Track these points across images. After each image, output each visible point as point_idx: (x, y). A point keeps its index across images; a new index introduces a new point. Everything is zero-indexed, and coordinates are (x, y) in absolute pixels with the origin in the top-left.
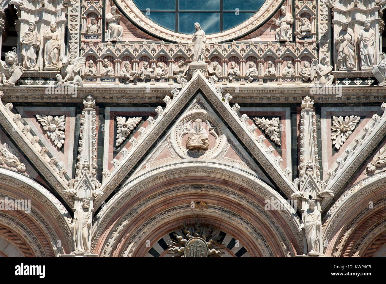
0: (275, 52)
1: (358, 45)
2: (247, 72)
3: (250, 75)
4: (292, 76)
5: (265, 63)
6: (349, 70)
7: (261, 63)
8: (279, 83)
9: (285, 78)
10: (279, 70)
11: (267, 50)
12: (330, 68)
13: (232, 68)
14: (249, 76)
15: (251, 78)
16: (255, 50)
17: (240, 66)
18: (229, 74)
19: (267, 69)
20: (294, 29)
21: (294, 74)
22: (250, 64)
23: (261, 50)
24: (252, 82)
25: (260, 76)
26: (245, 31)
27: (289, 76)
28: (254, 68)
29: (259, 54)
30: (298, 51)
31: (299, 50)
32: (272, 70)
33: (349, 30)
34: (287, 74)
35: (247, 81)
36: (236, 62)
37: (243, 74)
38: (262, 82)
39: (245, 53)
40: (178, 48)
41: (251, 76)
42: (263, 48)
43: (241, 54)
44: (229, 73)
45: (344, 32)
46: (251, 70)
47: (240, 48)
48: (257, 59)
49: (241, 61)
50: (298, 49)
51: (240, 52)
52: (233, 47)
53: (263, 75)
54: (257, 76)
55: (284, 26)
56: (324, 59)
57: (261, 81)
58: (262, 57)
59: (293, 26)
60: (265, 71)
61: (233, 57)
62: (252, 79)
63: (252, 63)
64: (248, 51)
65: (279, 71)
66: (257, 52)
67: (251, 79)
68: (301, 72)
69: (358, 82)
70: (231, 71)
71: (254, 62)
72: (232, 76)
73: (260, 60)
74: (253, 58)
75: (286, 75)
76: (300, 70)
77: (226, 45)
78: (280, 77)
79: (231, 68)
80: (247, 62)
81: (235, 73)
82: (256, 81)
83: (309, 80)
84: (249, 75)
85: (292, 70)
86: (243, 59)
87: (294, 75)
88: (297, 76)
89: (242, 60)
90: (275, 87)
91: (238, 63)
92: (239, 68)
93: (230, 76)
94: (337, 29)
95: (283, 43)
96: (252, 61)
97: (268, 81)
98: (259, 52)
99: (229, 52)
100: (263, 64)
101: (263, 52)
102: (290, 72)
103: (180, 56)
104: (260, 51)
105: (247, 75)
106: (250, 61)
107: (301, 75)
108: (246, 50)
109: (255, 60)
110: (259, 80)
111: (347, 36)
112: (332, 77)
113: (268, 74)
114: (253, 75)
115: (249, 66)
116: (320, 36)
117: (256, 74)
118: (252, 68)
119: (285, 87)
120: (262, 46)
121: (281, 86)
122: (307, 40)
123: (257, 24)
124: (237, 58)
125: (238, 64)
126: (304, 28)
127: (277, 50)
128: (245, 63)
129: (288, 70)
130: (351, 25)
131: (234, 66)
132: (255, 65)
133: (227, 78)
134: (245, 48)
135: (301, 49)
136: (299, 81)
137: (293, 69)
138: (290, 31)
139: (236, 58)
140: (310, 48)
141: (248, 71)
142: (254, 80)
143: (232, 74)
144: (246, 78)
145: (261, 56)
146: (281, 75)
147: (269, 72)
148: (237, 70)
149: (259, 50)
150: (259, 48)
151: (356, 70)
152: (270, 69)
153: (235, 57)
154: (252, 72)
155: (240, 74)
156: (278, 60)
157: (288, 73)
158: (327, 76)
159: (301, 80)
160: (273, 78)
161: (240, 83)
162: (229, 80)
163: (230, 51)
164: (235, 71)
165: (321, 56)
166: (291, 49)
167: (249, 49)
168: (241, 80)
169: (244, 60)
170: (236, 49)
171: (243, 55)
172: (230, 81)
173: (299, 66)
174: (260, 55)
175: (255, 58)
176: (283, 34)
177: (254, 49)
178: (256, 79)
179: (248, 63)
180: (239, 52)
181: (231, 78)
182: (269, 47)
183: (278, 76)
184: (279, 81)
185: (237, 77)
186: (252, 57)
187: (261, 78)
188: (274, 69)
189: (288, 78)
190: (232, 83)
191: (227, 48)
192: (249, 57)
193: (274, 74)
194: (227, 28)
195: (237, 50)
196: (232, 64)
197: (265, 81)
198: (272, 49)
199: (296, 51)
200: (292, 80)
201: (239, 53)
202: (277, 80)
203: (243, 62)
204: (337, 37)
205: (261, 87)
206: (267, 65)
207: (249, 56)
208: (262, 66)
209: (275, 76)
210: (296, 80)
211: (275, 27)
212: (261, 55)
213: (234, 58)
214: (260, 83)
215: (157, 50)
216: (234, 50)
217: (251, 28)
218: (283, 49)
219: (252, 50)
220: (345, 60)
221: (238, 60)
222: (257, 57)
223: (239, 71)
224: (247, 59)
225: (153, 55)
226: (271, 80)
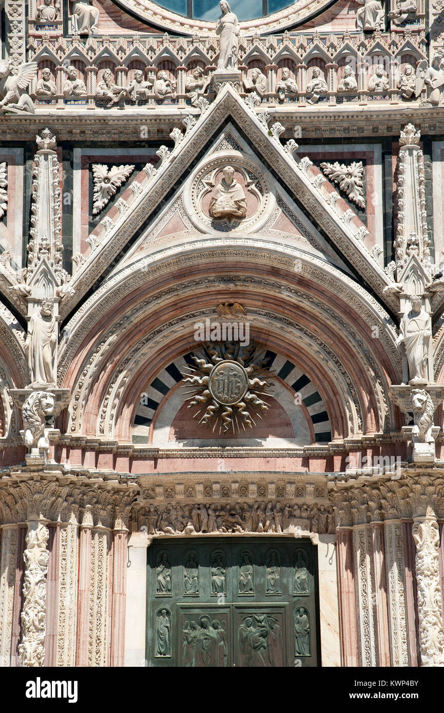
0: (356, 50)
2: (309, 85)
3: (315, 90)
4: (383, 90)
5: (339, 68)
7: (332, 69)
8: (362, 102)
9: (372, 94)
10: (363, 80)
11: (343, 46)
13: (284, 79)
14: (313, 93)
15: (315, 95)
16: (322, 47)
17: (296, 76)
18: (279, 90)
19: (343, 80)
20: (388, 9)
21: (388, 86)
22: (314, 72)
23: (332, 46)
24: (317, 102)
25: (330, 91)
26: (306, 14)
27: (380, 90)
28: (321, 78)
29: (329, 54)
30: (395, 48)
31: (397, 45)
32: (351, 81)
34: (377, 88)
35: (310, 101)
36: (290, 69)
37: (302, 88)
38: (334, 103)
39: (305, 51)
40: (193, 46)
41: (316, 93)
42: (336, 44)
43: (299, 55)
44: (279, 88)
46: (316, 81)
47: (298, 45)
48: (325, 63)
49: (299, 67)
50: (394, 43)
51: (298, 51)
52: (286, 43)
53: (335, 91)
54: (326, 92)
55: (372, 3)
56: (437, 59)
57: (333, 100)
58: (335, 59)
59: (386, 2)
60: (339, 83)
61: (285, 59)
62: (318, 96)
63: (317, 69)
64: (311, 48)
65: (363, 82)
66: (325, 50)
67: (315, 98)
68: (400, 83)
70: (283, 85)
71: (321, 68)
72: (283, 93)
73: (330, 64)
74: (319, 60)
75: (374, 90)
76: (397, 79)
77: (273, 40)
78: (364, 93)
79: (282, 79)
80: (308, 68)
81: (289, 87)
82: (325, 100)
84: (313, 89)
85: (384, 79)
86: (301, 63)
87: (388, 89)
88: (392, 89)
89: (300, 65)
90: (356, 110)
91: (294, 70)
92: (296, 79)
93: (280, 94)
96: (317, 66)
97: (344, 100)
98: (328, 51)
99: (278, 51)
100: (336, 71)
101: (336, 51)
102: (381, 84)
103: (195, 59)
104: (330, 48)
105: (310, 90)
106: (313, 65)
107: (399, 88)
108: (308, 47)
109: (323, 63)
110: (328, 99)
113: (344, 88)
114: (318, 90)
115: (312, 75)
116: (432, 19)
117: (323, 89)
118: (317, 77)
119: (372, 109)
120: (333, 39)
121: (365, 108)
122: (409, 27)
124: (293, 61)
125: (293, 72)
126: (404, 6)
127: (359, 47)
128: (306, 69)
129: (378, 80)
131: (286, 75)
132: (322, 73)
133: (276, 96)
134: (305, 44)
135: (399, 44)
136: (396, 99)
137: (386, 79)
138: (382, 12)
139: (290, 61)
140: (415, 41)
141: (311, 84)
142: (320, 99)
143: (284, 89)
144: (308, 96)
145: (332, 58)
146: (366, 90)
147: (346, 84)
148: (291, 82)
149: (328, 47)
150: (328, 44)
152: (348, 80)
153: (288, 59)
154: (318, 85)
155: (297, 88)
156: (360, 63)
157: (378, 85)
158: (442, 88)
159: (400, 98)
160: (352, 94)
161: (298, 104)
162: (279, 99)
163: (281, 49)
164: (289, 84)
165: (433, 54)
166: (382, 43)
167: (312, 46)
168: (298, 100)
169: (304, 64)
170: (291, 46)
171: (302, 56)
172: (281, 102)
173: (395, 71)
174: (330, 56)
175: (322, 60)
176: (369, 17)
177: (321, 45)
178: (324, 97)
179: (311, 69)
180: (295, 50)
181: (282, 96)
182: (346, 42)
183: (361, 90)
184: (363, 100)
185: (293, 95)
186: (316, 58)
187: (332, 94)
188: (354, 79)
189: (378, 94)
190: (284, 105)
191: (275, 45)
192: (313, 59)
193: (355, 87)
194: (274, 10)
195: (292, 48)
196: (283, 73)
197: (339, 101)
198: (351, 45)
199: (392, 46)
200: (384, 98)
201: (296, 52)
202: (359, 98)
203: (301, 68)
205: (332, 111)
206: (342, 72)
207: (312, 57)
208: (335, 73)
209: (356, 91)
210: (390, 97)
212: (332, 55)
213: (286, 61)
214: (331, 103)
215: (158, 49)
216: (286, 48)
217: (315, 8)
218: (369, 44)
219: (317, 47)
221: (294, 65)
222: (325, 59)
223: (295, 84)
224: (309, 62)
225: (150, 59)
226: (350, 98)
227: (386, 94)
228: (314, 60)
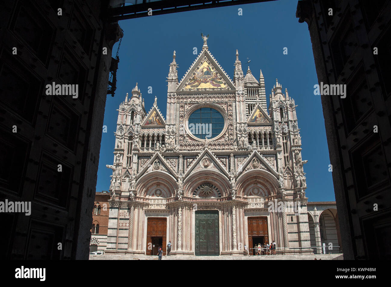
1: (243, 141)
6: (241, 147)
10: (225, 147)
12: (237, 147)
20: (229, 138)
26: (217, 138)
33: (241, 138)
39: (217, 143)
45: (240, 139)
50: (229, 142)
55: (226, 137)
56: (235, 145)
57: (221, 150)
58: (221, 144)
59: (228, 137)
69: (241, 150)
70: (214, 148)
74: (219, 145)
77: (213, 142)
83: (232, 150)
94: (238, 138)
95: (226, 141)
103: (202, 144)
107: (230, 148)
111: (240, 140)
112: (237, 149)
113: (223, 148)
116: (235, 139)
118: (219, 147)
120: (221, 142)
121: (226, 151)
122: (231, 140)
123: (220, 137)
125: (216, 146)
126: (231, 138)
129: (227, 147)
130: (241, 137)
136: (230, 150)
138: (228, 138)
140: (232, 142)
144: (218, 149)
146: (226, 149)
148: (215, 147)
151: (243, 147)
156: (225, 145)
158: (236, 149)
161: (216, 150)
165: (235, 144)
170: (215, 143)
173: (230, 146)
176: (226, 139)
178: (220, 149)
190: (214, 150)
194: (213, 138)
198: (224, 142)
204: (238, 140)
208: (221, 146)
211: (224, 137)
215: (197, 143)
217: (218, 138)
218: (226, 143)
219: (219, 143)
220: (240, 145)
225: (195, 144)
226: (223, 150)
227: (228, 149)
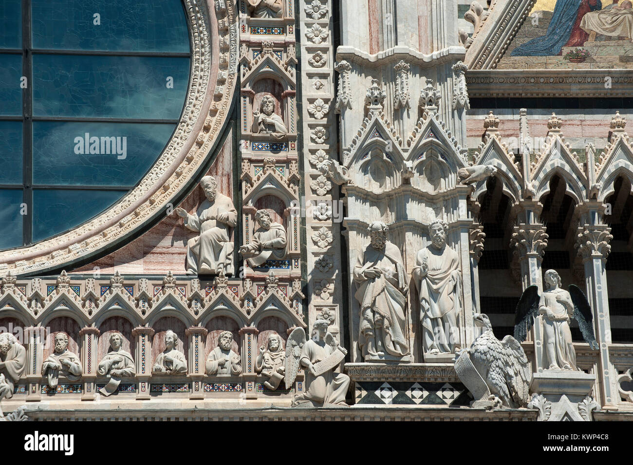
0: (186, 306)
2: (102, 363)
3: (112, 372)
4: (232, 373)
5: (157, 336)
6: (393, 360)
7: (143, 336)
8: (195, 394)
9: (212, 381)
10: (197, 356)
11: (162, 298)
12: (339, 354)
13: (58, 352)
14: (108, 376)
15: (112, 381)
16: (127, 300)
17: (80, 346)
18: (49, 370)
19: (163, 355)
20: (238, 242)
21: (239, 368)
22: (112, 341)
23: (144, 298)
24: (116, 393)
25: (140, 374)
27: (226, 373)
28: (124, 352)
29: (139, 311)
30: (251, 304)
32: (177, 356)
33: (391, 248)
34: (220, 370)
35: (103, 390)
36: (69, 334)
37: (89, 368)
38: (147, 394)
39: (97, 306)
41: (115, 376)
42: (150, 294)
43: (85, 311)
44: (49, 367)
45: (375, 253)
46: (115, 356)
47: (83, 294)
48: (132, 326)
49: (85, 332)
50: (249, 297)
51: (84, 306)
52: (63, 291)
53: (148, 373)
54: (133, 375)
55: (211, 230)
56: (321, 327)
57: (144, 390)
58: (149, 319)
59: (235, 231)
60: (155, 361)
61: (60, 318)
62: (118, 383)
63: (118, 335)
64: (107, 300)
65: (197, 360)
66: (132, 304)
67: (113, 385)
68: (260, 363)
70: (55, 361)
71: (125, 333)
72: (56, 375)
73: (140, 327)
74: (120, 321)
75: (216, 373)
76: (255, 358)
77: (40, 285)
78: (198, 379)
79: (55, 352)
80: (101, 333)
81: (66, 366)
82: (130, 388)
83: (280, 389)
84: (109, 370)
85: (232, 356)
86: (90, 326)
87: (239, 373)
88: (247, 374)
89: (86, 328)
90: (183, 408)
91: (78, 337)
92: (80, 352)
93: (50, 377)
94: (358, 244)
96: (117, 330)
97: (165, 389)
98: (137, 305)
99: (48, 304)
100: (151, 339)
101: (150, 306)
102: (227, 364)
104: (141, 302)
105: (103, 371)
106: (110, 329)
107: (259, 372)
108: (102, 299)
109: (127, 327)
110: (136, 387)
111: (384, 265)
112: (344, 380)
113: (164, 370)
114: (119, 372)
115: (108, 345)
116: (312, 262)
117: (127, 370)
118: (117, 350)
119: (213, 407)
120: (147, 287)
121: (199, 405)
122: (275, 272)
123: (133, 224)
124: (74, 321)
125: (75, 339)
126: (266, 238)
127: (190, 300)
128: (98, 335)
129: (222, 357)
130: (396, 233)
131: (62, 344)
132: (126, 343)
133: (42, 382)
134: (97, 293)
135: (258, 299)
136: (252, 389)
137: (236, 355)
138: (228, 247)
139: (70, 321)
140: (284, 295)
141: (106, 362)
142: (121, 388)
143: (56, 369)
144: (100, 382)
145: (144, 317)
146: (201, 373)
147: (168, 363)
148: (72, 358)
149: (138, 300)
150: (137, 294)
151: (410, 359)
152: (171, 355)
153: (67, 318)
154: (117, 362)
155: (81, 368)
156: (193, 328)
157: (222, 365)
158: (330, 375)
159: (260, 388)
160: (178, 380)
161: (81, 396)
162: (48, 386)
163: (53, 300)
164: (67, 361)
166: (230, 296)
167: (109, 297)
168: (82, 388)
169: (94, 327)
170: (71, 296)
171: (90, 313)
172: (51, 391)
173: (252, 344)
174: (140, 314)
175: (126, 321)
176: (207, 253)
177: (125, 297)
178: (128, 384)
179: (107, 336)
180: (78, 303)
181: (53, 382)
182: (169, 291)
183: (194, 374)
184: (197, 390)
185: (73, 379)
186: (117, 318)
187: (144, 379)
188: (182, 355)
189: (222, 380)
190: (57, 396)
191: (43, 293)
192: (110, 319)
193: (183, 368)
194: (44, 235)
195: (73, 300)
196: (56, 341)
197: (156, 391)
198: (177, 297)
199: (246, 302)
200: (233, 387)
201: (80, 306)
202: (190, 387)
203: (90, 333)
205: (142, 408)
206: (160, 342)
207: (108, 315)
208: (148, 344)
209: (185, 374)
210: (243, 386)
211: (184, 233)
213: (63, 322)
214: (141, 395)
216: (63, 300)
218: (210, 297)
219: (117, 299)
221: (76, 328)
222: (132, 320)
223: (77, 361)
224: (103, 323)
226: (174, 387)
227: (236, 382)
228: (113, 321)
